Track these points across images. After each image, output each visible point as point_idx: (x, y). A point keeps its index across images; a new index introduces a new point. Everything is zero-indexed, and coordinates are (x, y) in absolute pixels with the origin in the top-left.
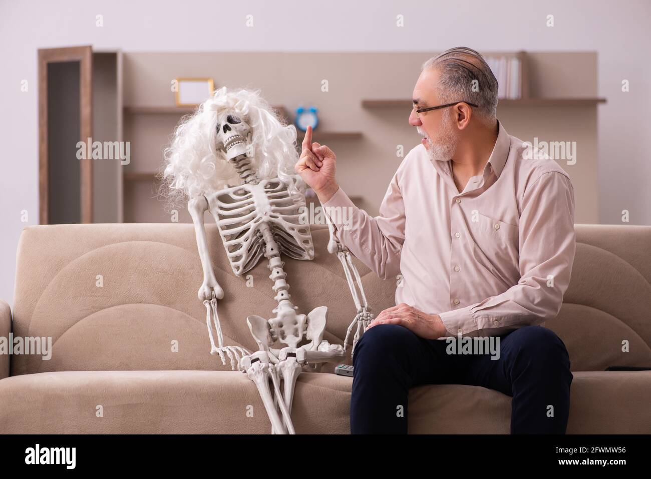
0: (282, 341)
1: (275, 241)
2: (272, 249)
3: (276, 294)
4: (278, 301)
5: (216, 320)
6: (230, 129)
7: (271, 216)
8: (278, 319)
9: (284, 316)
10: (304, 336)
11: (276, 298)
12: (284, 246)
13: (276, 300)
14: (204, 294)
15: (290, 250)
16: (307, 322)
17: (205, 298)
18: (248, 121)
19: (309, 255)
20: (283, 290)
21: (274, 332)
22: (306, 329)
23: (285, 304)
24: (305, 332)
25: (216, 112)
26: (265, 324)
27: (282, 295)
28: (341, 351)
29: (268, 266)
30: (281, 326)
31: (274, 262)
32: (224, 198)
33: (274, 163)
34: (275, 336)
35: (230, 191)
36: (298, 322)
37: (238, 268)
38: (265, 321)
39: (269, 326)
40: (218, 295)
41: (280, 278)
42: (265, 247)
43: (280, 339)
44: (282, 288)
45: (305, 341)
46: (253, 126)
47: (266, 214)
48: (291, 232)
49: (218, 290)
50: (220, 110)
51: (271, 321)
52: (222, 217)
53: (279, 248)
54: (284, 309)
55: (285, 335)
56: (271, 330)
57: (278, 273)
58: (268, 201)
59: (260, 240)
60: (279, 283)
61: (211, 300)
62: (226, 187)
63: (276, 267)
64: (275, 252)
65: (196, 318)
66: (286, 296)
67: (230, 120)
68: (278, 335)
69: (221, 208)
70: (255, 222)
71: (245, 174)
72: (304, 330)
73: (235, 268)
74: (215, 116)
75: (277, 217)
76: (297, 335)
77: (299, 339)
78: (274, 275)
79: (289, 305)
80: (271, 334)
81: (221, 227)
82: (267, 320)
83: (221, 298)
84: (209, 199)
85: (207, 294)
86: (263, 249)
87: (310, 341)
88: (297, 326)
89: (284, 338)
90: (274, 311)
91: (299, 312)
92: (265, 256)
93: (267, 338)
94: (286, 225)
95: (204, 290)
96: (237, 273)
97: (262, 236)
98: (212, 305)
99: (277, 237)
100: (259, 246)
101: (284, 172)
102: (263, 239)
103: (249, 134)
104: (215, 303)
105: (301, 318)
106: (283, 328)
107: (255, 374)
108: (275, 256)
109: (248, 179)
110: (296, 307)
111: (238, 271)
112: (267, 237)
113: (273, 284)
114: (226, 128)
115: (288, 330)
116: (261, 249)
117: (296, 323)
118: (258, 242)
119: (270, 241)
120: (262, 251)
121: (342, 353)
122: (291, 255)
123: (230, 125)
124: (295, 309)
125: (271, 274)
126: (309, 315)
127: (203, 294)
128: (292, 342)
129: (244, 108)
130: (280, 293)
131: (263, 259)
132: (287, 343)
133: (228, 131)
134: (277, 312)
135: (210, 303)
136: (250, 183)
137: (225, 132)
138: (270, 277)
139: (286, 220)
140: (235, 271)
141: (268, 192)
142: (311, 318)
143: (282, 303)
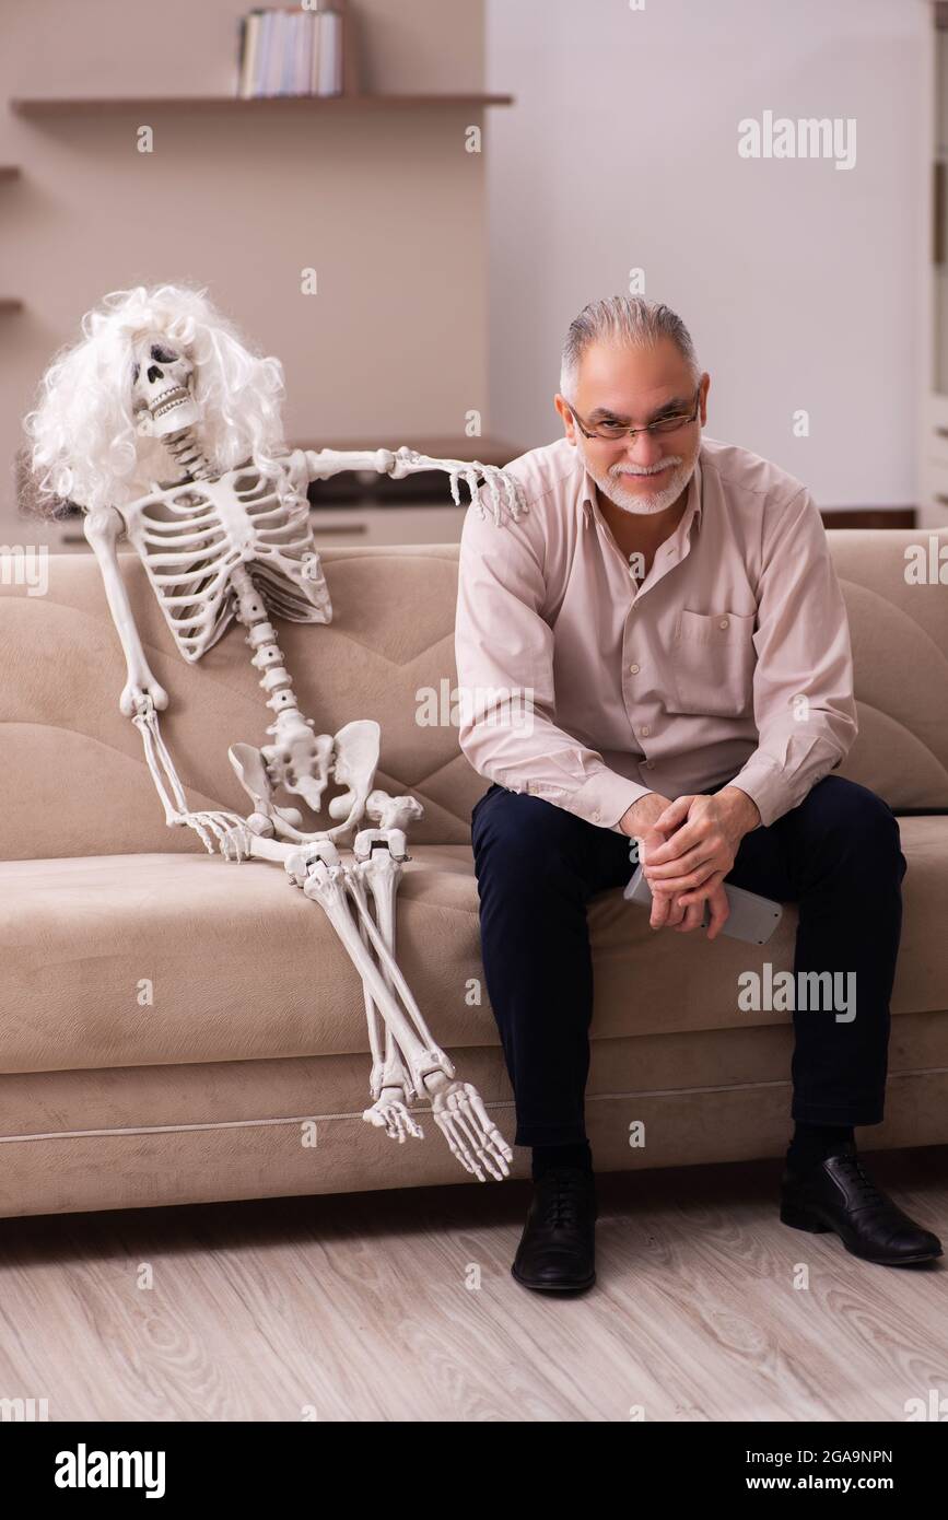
0: (292, 790)
1: (256, 587)
2: (255, 609)
3: (269, 696)
4: (276, 710)
5: (164, 755)
6: (160, 375)
7: (258, 550)
8: (281, 746)
9: (295, 741)
10: (331, 777)
11: (269, 704)
12: (271, 598)
13: (272, 709)
14: (133, 703)
15: (284, 606)
16: (335, 751)
17: (133, 712)
18: (190, 355)
19: (325, 615)
20: (282, 689)
21: (274, 772)
22: (333, 763)
23: (293, 718)
24: (332, 769)
25: (129, 340)
26: (257, 757)
27: (284, 699)
29: (248, 640)
30: (287, 760)
31: (262, 634)
32: (153, 511)
33: (246, 440)
34: (277, 780)
35: (166, 498)
36: (319, 750)
37: (192, 649)
38: (257, 752)
39: (265, 762)
40: (159, 703)
41: (274, 665)
42: (238, 602)
43: (287, 785)
44: (282, 686)
45: (335, 790)
46: (199, 363)
47: (247, 546)
48: (293, 576)
49: (157, 694)
50: (136, 335)
51: (268, 751)
52: (152, 549)
53: (265, 602)
54: (289, 728)
55: (294, 776)
56: (270, 769)
57: (270, 654)
58: (247, 519)
60: (275, 677)
61: (144, 714)
62: (155, 488)
63: (264, 643)
64: (261, 613)
65: (116, 748)
66: (291, 701)
67: (158, 354)
68: (282, 778)
69: (151, 531)
70: (227, 563)
71: (186, 457)
72: (330, 766)
73: (187, 651)
74: (129, 348)
75: (268, 551)
76: (316, 776)
77: (323, 783)
78: (262, 658)
79: (299, 719)
80: (270, 776)
81: (152, 570)
82: (259, 748)
83: (163, 708)
84: (127, 515)
85: (138, 704)
86: (234, 606)
87: (345, 788)
88: (317, 757)
89: (293, 782)
90: (270, 731)
91: (318, 731)
92: (239, 619)
93: (265, 786)
94: (285, 564)
95: (132, 695)
96: (192, 658)
98: (151, 725)
99: (257, 580)
101: (265, 454)
102: (232, 587)
103: (191, 377)
104: (154, 719)
105: (325, 743)
106: (292, 764)
107: (323, 889)
108: (261, 621)
109: (193, 468)
110: (312, 722)
111: (191, 653)
112: (243, 583)
113: (262, 674)
114: (154, 374)
115: (301, 767)
116: (229, 606)
117: (314, 753)
119: (249, 593)
120: (231, 611)
121: (419, 813)
122: (285, 614)
123: (162, 367)
124: (309, 726)
125: (254, 656)
126: (338, 735)
127: (131, 705)
128: (310, 790)
129: (186, 333)
130: (278, 695)
131: (234, 624)
132: (301, 793)
133: (157, 379)
134: (276, 734)
135: (145, 721)
136: (197, 474)
137: (152, 380)
138: (254, 661)
139: (284, 554)
140: (185, 654)
141: (243, 499)
142: (341, 742)
143: (284, 715)
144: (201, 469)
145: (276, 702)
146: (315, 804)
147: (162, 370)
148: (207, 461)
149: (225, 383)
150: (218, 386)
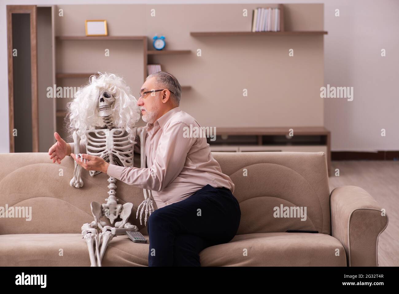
0: (107, 217)
3: (109, 190)
6: (103, 101)
7: (113, 151)
8: (107, 205)
9: (110, 204)
10: (119, 216)
11: (108, 192)
13: (108, 194)
16: (122, 209)
18: (114, 96)
22: (120, 212)
23: (112, 198)
24: (120, 214)
26: (100, 206)
27: (112, 192)
28: (135, 229)
32: (92, 134)
34: (104, 213)
35: (96, 131)
36: (117, 208)
38: (100, 204)
39: (102, 208)
41: (112, 182)
44: (113, 189)
45: (119, 219)
47: (110, 149)
48: (122, 161)
50: (101, 89)
51: (103, 205)
52: (89, 144)
54: (111, 200)
56: (103, 210)
57: (112, 179)
58: (113, 143)
59: (107, 159)
60: (112, 186)
62: (94, 128)
67: (105, 95)
69: (90, 139)
70: (104, 153)
71: (106, 121)
72: (119, 213)
74: (98, 91)
75: (116, 153)
76: (115, 215)
77: (116, 217)
78: (110, 180)
79: (114, 199)
80: (102, 212)
81: (88, 149)
87: (121, 220)
88: (116, 210)
91: (118, 203)
93: (100, 214)
94: (120, 157)
96: (91, 175)
97: (108, 157)
99: (116, 159)
103: (113, 103)
105: (119, 207)
110: (118, 200)
111: (92, 174)
112: (111, 158)
113: (109, 184)
114: (102, 100)
117: (116, 209)
119: (111, 162)
123: (105, 99)
124: (116, 201)
126: (124, 205)
128: (112, 218)
129: (114, 90)
130: (111, 191)
132: (109, 218)
134: (107, 201)
137: (101, 102)
138: (108, 180)
139: (120, 154)
140: (90, 173)
141: (114, 137)
142: (124, 207)
143: (110, 196)
144: (110, 126)
145: (110, 193)
146: (112, 222)
148: (112, 124)
149: (121, 106)
150: (119, 106)
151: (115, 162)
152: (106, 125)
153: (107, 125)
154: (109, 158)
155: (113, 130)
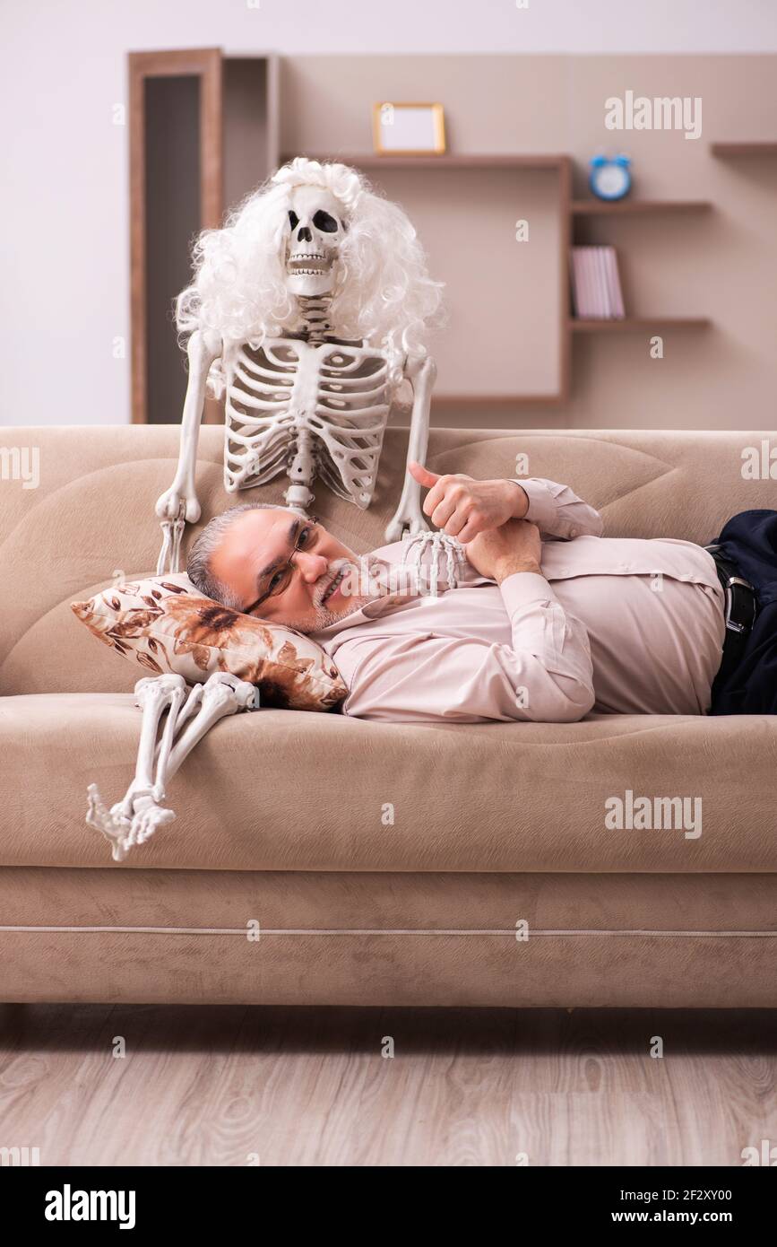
2: (300, 470)
6: (310, 239)
7: (312, 422)
14: (167, 508)
17: (165, 514)
29: (285, 495)
31: (297, 494)
40: (191, 517)
42: (293, 458)
47: (303, 414)
48: (336, 459)
49: (192, 509)
52: (238, 384)
53: (316, 470)
58: (315, 391)
59: (290, 443)
61: (176, 520)
63: (294, 502)
64: (305, 477)
67: (320, 220)
69: (242, 367)
70: (280, 422)
71: (311, 315)
73: (230, 482)
75: (320, 427)
83: (193, 521)
84: (227, 343)
85: (172, 510)
86: (289, 460)
92: (288, 473)
94: (332, 445)
95: (169, 500)
96: (229, 488)
97: (295, 436)
100: (284, 451)
102: (295, 444)
104: (180, 529)
108: (301, 483)
111: (232, 484)
112: (302, 443)
114: (305, 235)
116: (287, 458)
118: (286, 443)
119: (303, 455)
127: (163, 506)
131: (282, 476)
133: (303, 240)
135: (172, 529)
136: (312, 334)
137: (299, 239)
139: (333, 435)
140: (226, 482)
141: (325, 373)
144: (318, 331)
147: (312, 234)
148: (327, 326)
151: (314, 457)
152: (306, 328)
153: (312, 327)
154: (297, 440)
155: (328, 349)
